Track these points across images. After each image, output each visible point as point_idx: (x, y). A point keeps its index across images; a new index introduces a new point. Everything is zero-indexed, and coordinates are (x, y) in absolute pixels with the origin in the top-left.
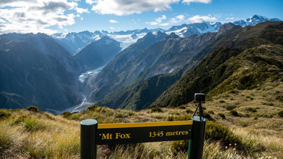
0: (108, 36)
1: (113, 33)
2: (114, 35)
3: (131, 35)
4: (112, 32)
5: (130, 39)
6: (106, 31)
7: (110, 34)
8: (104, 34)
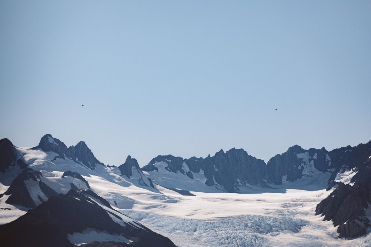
0: (91, 193)
1: (150, 167)
2: (152, 187)
3: (325, 194)
4: (131, 162)
5: (306, 230)
6: (82, 145)
7: (111, 179)
8: (59, 174)
